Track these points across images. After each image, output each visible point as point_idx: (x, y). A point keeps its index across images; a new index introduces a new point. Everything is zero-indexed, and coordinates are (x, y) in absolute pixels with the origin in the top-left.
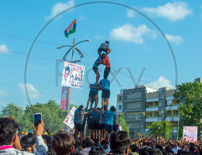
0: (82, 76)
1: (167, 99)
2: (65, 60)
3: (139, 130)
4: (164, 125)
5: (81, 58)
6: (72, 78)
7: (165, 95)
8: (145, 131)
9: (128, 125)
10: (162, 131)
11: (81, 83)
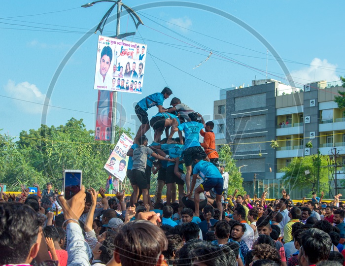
0: (141, 66)
1: (322, 107)
2: (101, 31)
3: (262, 176)
4: (317, 163)
5: (137, 26)
6: (119, 72)
7: (317, 99)
8: (275, 178)
9: (238, 165)
10: (313, 177)
11: (140, 82)
